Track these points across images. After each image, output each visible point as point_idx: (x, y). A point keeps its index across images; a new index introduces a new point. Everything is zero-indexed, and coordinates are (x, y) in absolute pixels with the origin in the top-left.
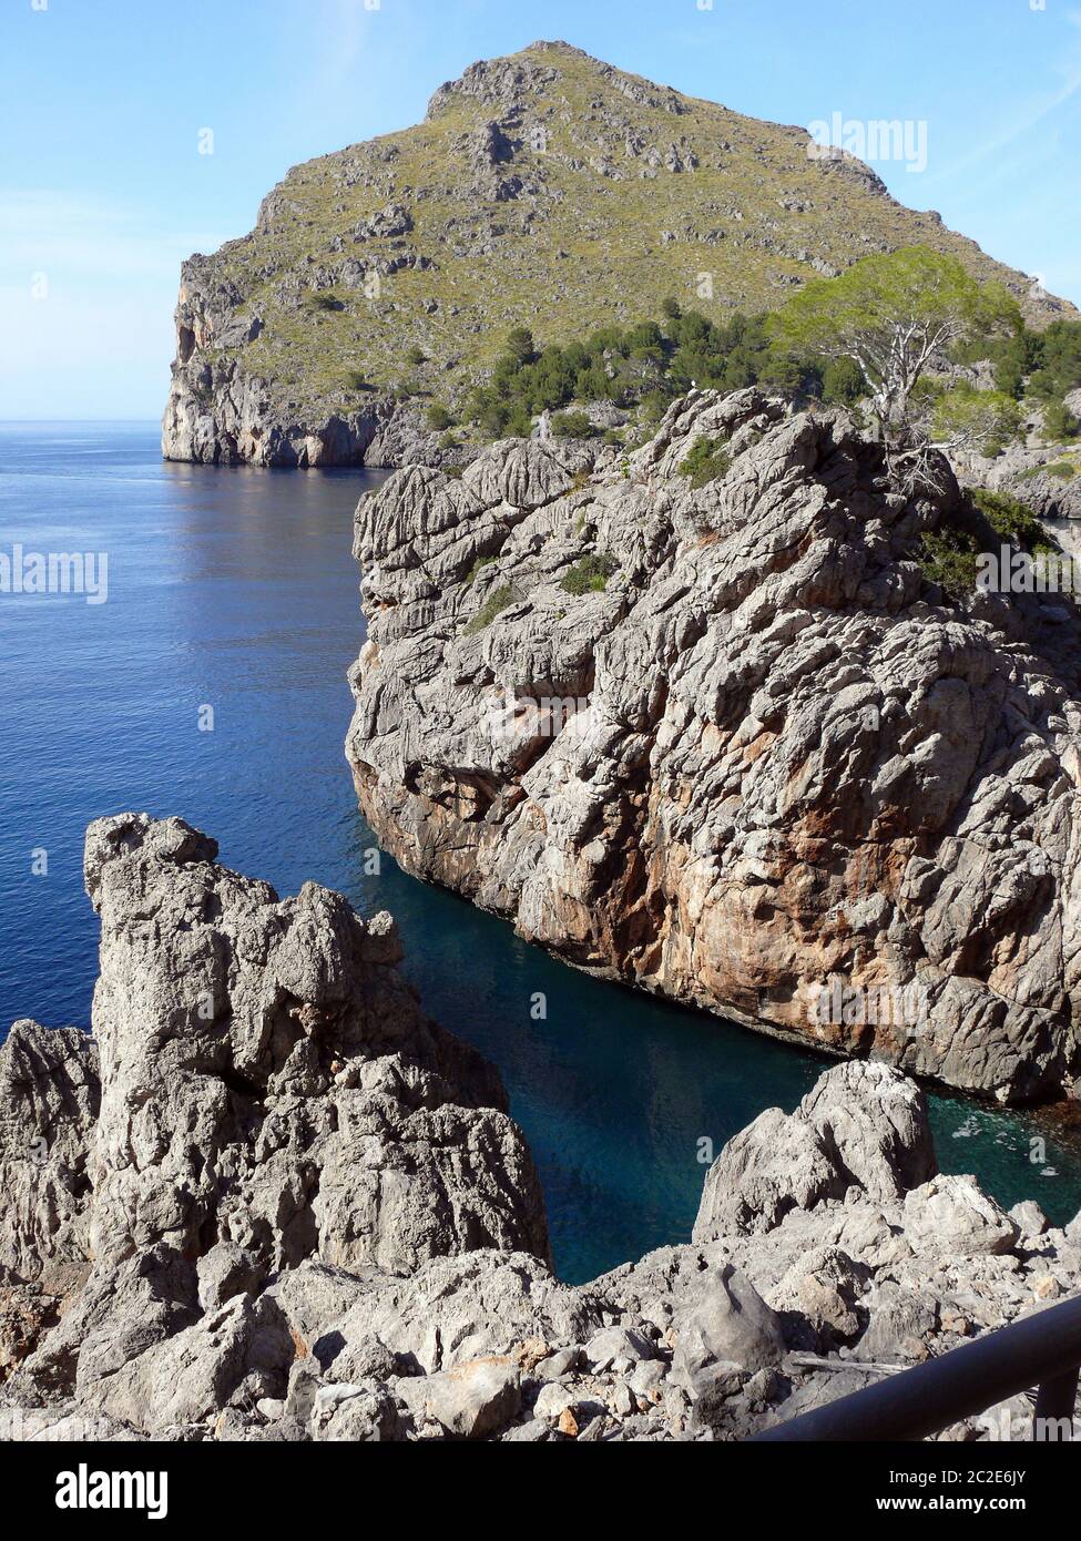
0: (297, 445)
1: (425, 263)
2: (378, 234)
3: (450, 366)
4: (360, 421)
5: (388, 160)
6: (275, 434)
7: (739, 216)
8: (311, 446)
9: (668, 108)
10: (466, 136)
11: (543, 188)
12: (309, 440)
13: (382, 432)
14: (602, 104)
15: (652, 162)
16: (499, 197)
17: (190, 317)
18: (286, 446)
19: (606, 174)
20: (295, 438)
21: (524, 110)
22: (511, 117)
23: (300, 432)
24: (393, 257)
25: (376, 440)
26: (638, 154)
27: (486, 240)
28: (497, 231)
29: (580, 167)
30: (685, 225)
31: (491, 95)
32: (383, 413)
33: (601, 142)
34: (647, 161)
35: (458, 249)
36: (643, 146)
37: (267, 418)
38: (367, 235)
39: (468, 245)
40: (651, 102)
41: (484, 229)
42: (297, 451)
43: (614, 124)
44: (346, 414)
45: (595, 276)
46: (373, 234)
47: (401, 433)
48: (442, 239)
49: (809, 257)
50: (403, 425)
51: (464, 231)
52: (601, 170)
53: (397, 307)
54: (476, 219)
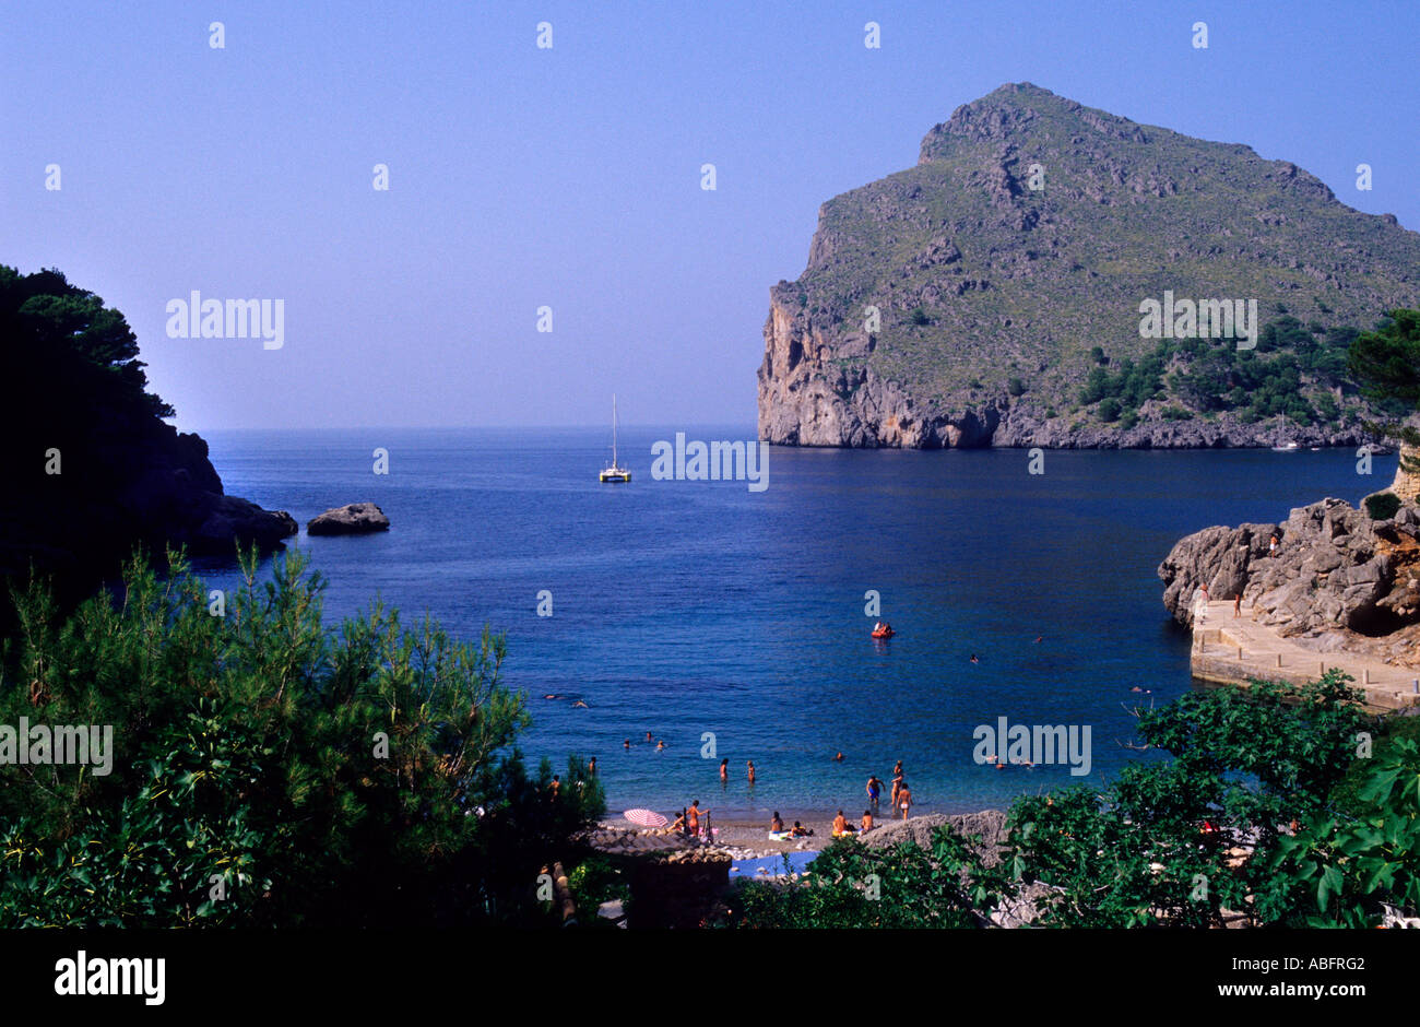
0: (940, 432)
1: (985, 285)
2: (937, 262)
3: (1043, 369)
4: (987, 412)
5: (914, 197)
6: (925, 423)
7: (1228, 233)
8: (951, 433)
9: (1136, 139)
10: (975, 174)
11: (1056, 217)
12: (950, 428)
13: (1005, 421)
14: (1082, 140)
15: (1138, 188)
16: (1024, 228)
17: (799, 332)
18: (933, 432)
19: (1103, 202)
20: (940, 426)
21: (1016, 148)
22: (1008, 156)
23: (943, 421)
24: (959, 281)
25: (1001, 426)
26: (1124, 182)
27: (1025, 264)
28: (1033, 256)
29: (1080, 196)
30: (1186, 244)
31: (982, 135)
32: (1001, 406)
33: (1090, 173)
34: (1133, 189)
35: (1004, 272)
36: (1126, 175)
37: (915, 412)
38: (929, 263)
39: (1011, 268)
40: (1121, 134)
41: (1020, 254)
42: (940, 436)
43: (1097, 156)
44: (975, 408)
45: (1128, 290)
46: (933, 262)
47: (1022, 421)
48: (989, 265)
49: (1300, 266)
50: (1021, 415)
51: (1005, 257)
52: (1097, 198)
53: (979, 322)
54: (1012, 246)
